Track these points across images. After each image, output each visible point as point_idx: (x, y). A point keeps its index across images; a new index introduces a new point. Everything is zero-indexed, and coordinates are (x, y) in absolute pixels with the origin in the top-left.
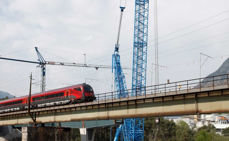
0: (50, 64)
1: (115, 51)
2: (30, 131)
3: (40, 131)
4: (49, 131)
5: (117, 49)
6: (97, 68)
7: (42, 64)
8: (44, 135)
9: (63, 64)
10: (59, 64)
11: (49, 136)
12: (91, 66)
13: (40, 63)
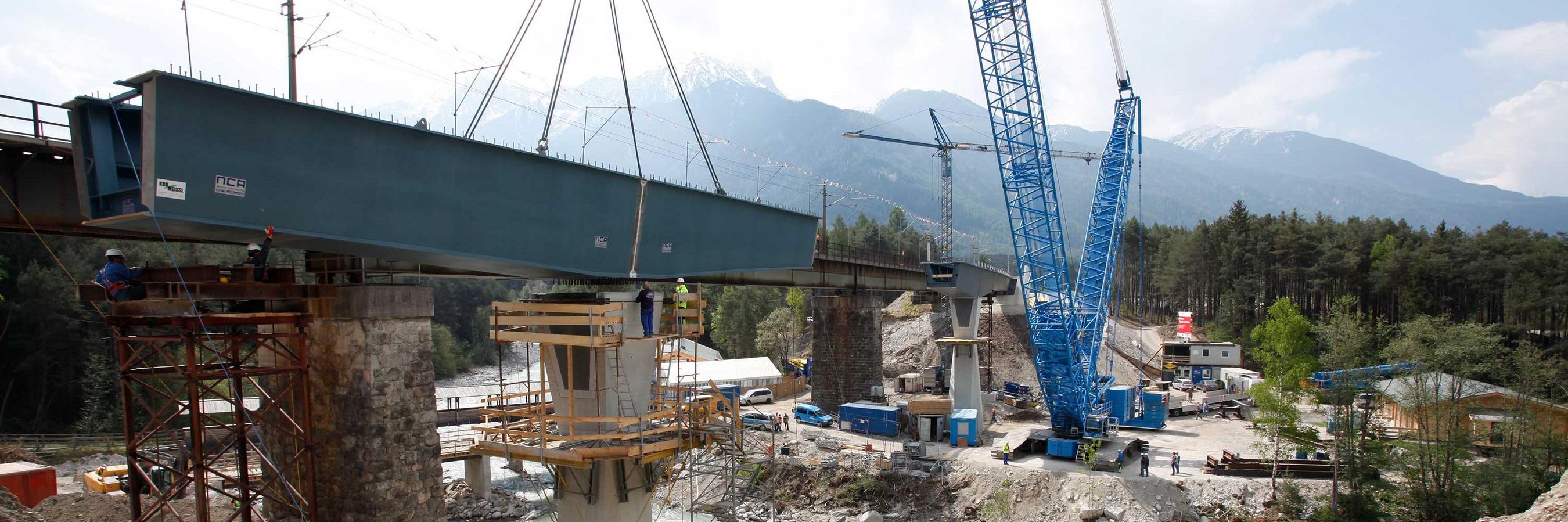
0: (961, 148)
1: (1120, 91)
2: (817, 306)
3: (839, 305)
4: (859, 306)
5: (1124, 85)
6: (1088, 160)
7: (944, 148)
8: (849, 314)
9: (986, 148)
10: (976, 147)
11: (858, 316)
12: (1063, 154)
13: (940, 147)
